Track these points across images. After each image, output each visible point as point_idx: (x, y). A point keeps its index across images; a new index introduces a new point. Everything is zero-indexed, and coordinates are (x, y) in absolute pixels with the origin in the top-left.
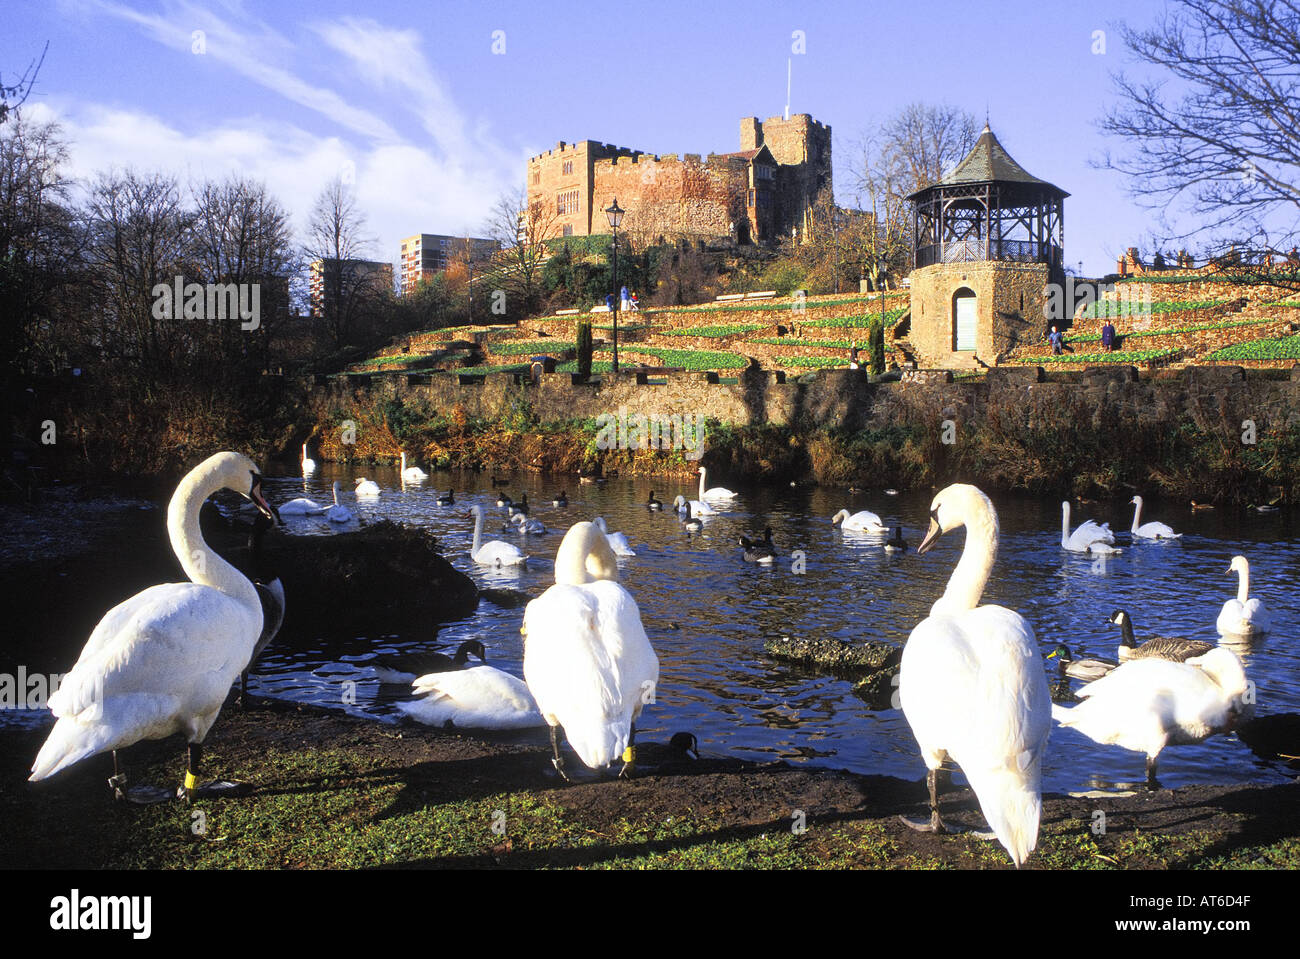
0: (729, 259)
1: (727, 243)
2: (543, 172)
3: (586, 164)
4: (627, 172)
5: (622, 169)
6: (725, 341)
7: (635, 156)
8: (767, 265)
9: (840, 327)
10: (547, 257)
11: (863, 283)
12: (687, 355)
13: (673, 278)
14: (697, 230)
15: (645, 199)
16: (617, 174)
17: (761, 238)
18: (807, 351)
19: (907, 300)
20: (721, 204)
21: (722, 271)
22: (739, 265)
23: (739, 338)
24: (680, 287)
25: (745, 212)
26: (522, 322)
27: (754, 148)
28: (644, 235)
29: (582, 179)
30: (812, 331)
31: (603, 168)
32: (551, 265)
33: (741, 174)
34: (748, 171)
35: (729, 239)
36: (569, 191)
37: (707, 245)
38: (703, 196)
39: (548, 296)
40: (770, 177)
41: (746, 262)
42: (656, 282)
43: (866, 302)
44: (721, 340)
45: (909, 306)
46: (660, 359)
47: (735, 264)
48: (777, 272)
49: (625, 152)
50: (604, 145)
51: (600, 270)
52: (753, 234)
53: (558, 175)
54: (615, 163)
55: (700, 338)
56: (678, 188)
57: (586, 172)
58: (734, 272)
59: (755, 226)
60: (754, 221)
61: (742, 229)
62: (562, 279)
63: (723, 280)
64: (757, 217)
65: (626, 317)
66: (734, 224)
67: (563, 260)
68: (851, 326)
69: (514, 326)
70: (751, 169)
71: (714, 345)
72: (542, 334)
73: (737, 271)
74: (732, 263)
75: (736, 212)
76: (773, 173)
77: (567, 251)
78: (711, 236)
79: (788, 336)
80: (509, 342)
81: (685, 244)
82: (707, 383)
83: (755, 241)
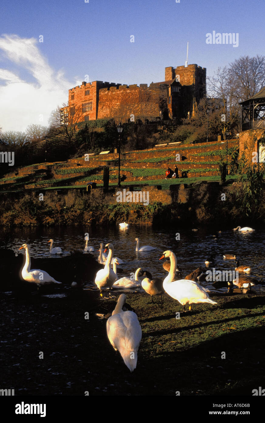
0: (159, 126)
1: (158, 120)
2: (76, 94)
3: (96, 91)
4: (114, 93)
5: (112, 92)
6: (159, 164)
7: (118, 86)
8: (176, 128)
9: (209, 156)
10: (78, 130)
11: (219, 137)
12: (143, 171)
13: (135, 136)
14: (145, 115)
15: (121, 104)
16: (110, 94)
17: (173, 116)
18: (195, 166)
19: (238, 143)
20: (157, 103)
21: (156, 131)
22: (164, 129)
23: (165, 162)
24: (138, 140)
25: (167, 106)
26: (69, 160)
27: (171, 79)
28: (122, 119)
29: (93, 97)
30: (197, 158)
31: (104, 93)
32: (79, 134)
33: (165, 90)
34: (168, 89)
35: (159, 118)
36: (88, 102)
37: (150, 121)
38: (148, 100)
39: (78, 147)
40: (178, 91)
41: (167, 127)
42: (127, 137)
43: (221, 145)
44: (157, 163)
45: (239, 146)
46: (131, 172)
47: (162, 128)
48: (181, 130)
49: (113, 85)
50: (104, 82)
51: (102, 134)
52: (170, 115)
53: (82, 96)
54: (108, 89)
55: (148, 163)
56: (137, 98)
57: (95, 94)
58: (161, 132)
59: (171, 111)
60: (171, 109)
61: (165, 113)
62: (84, 140)
63: (157, 135)
64: (172, 108)
65: (115, 156)
66: (162, 111)
67: (84, 132)
68: (214, 155)
69: (66, 162)
70: (170, 89)
71: (154, 166)
72: (78, 165)
73: (163, 131)
74: (160, 128)
75: (163, 106)
76: (180, 89)
77: (86, 126)
78: (151, 117)
79: (186, 160)
80: (63, 169)
81: (139, 121)
82: (157, 189)
83: (171, 118)
